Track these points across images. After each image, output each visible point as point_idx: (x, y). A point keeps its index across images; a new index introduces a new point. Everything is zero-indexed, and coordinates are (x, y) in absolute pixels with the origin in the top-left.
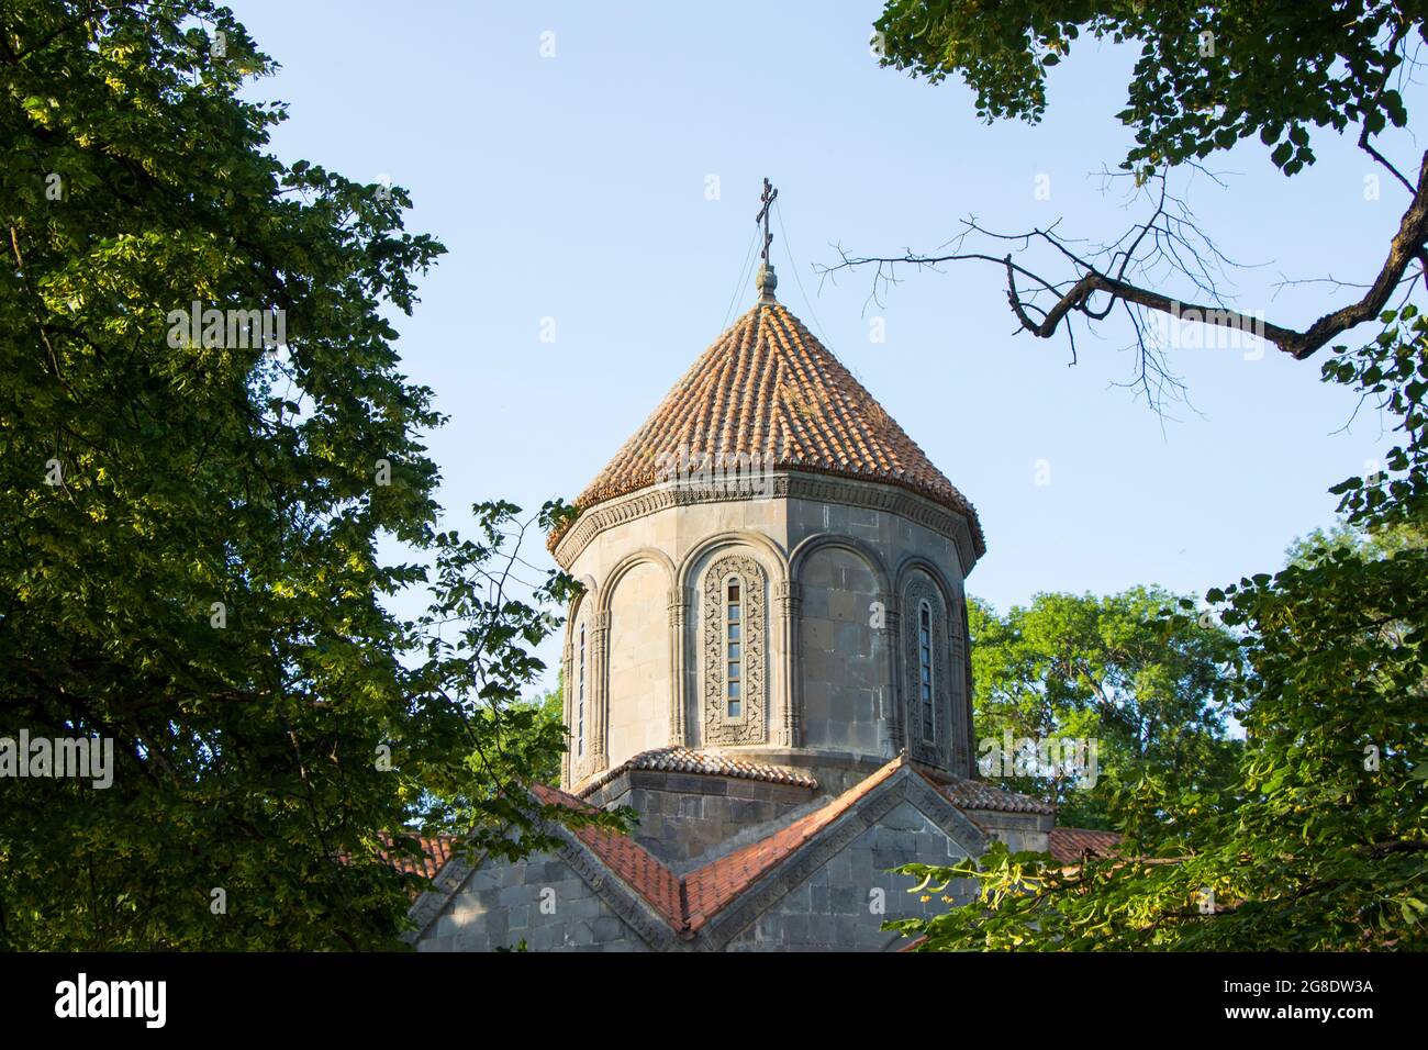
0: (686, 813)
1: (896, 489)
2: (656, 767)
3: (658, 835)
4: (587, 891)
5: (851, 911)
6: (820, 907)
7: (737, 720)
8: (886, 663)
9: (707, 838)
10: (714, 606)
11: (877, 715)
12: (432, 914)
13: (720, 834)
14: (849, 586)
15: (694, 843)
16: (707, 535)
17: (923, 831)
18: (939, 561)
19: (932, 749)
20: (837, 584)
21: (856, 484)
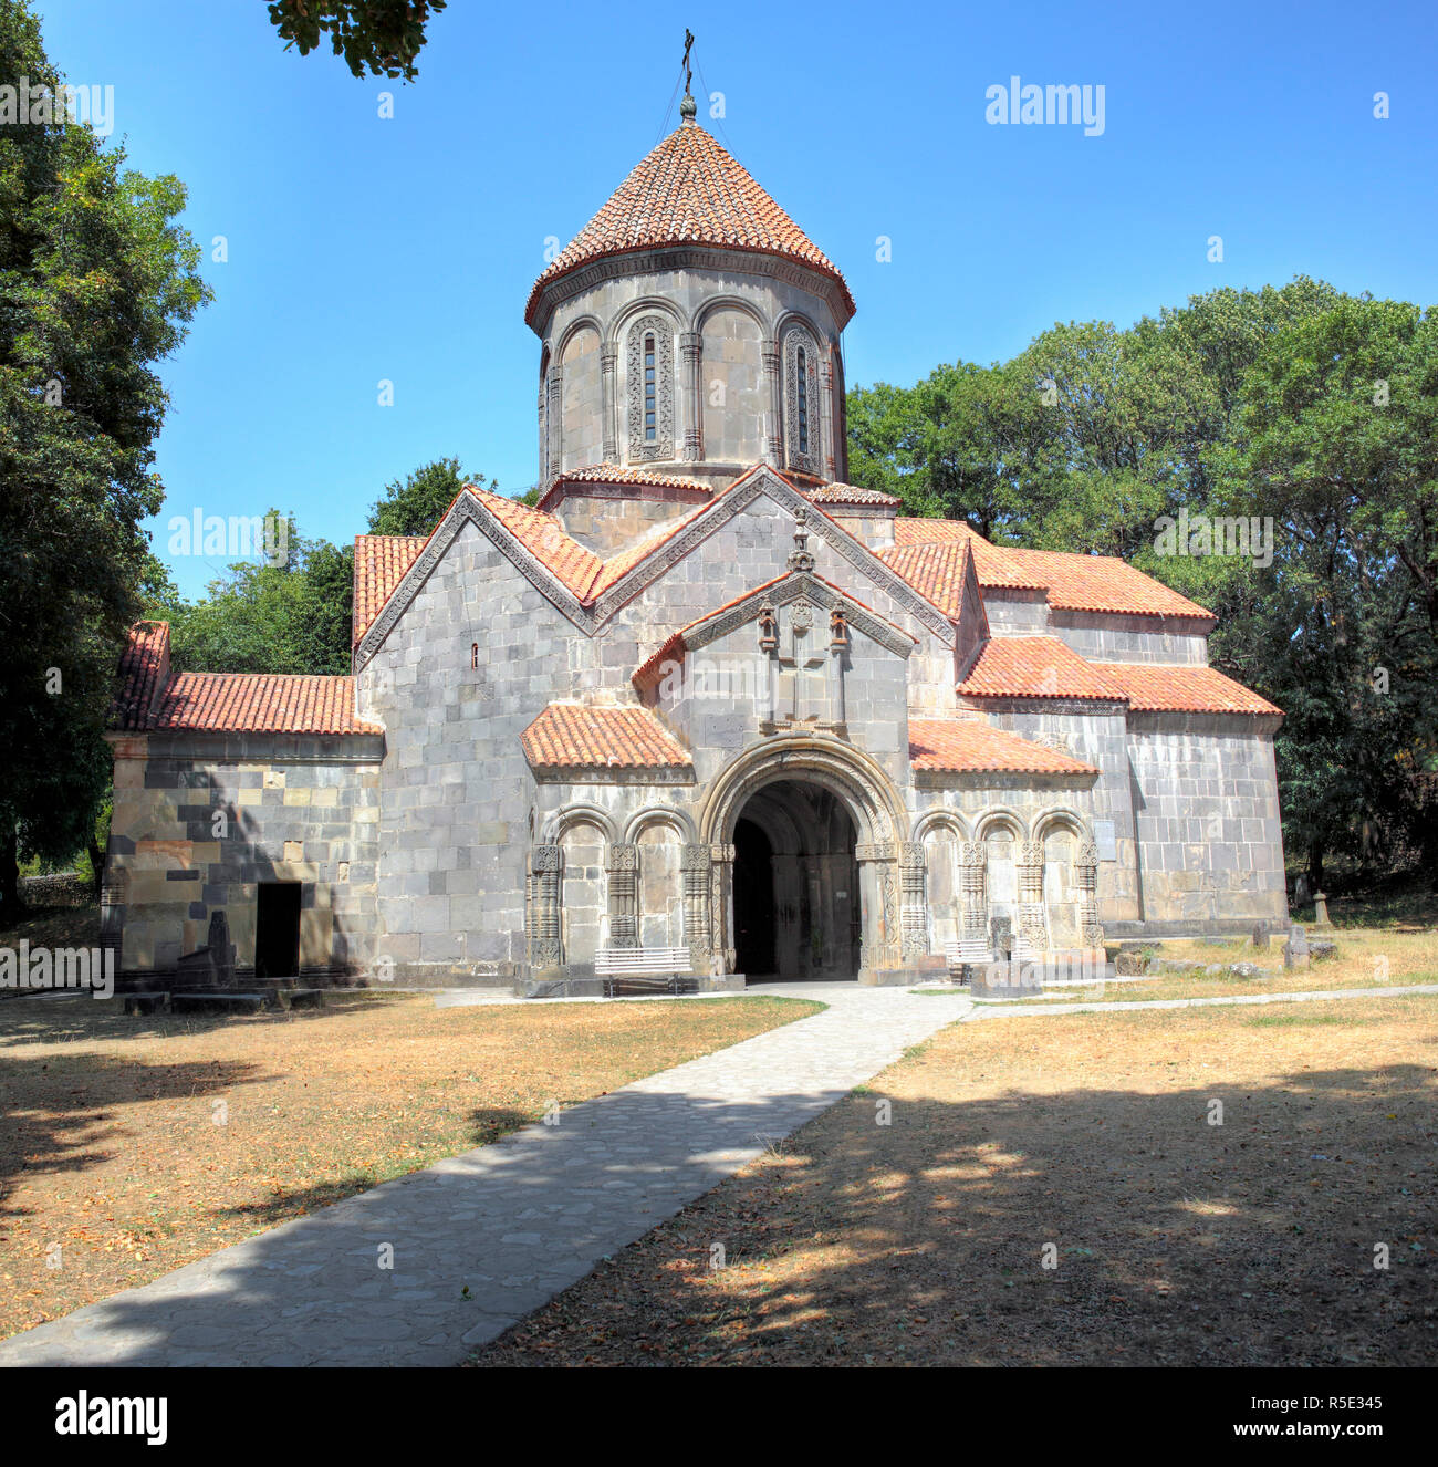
0: (609, 514)
1: (775, 259)
2: (584, 478)
3: (586, 531)
4: (518, 573)
5: (719, 580)
6: (694, 578)
7: (654, 443)
8: (768, 394)
9: (625, 532)
10: (635, 356)
11: (761, 435)
12: (411, 594)
13: (636, 528)
14: (739, 336)
15: (616, 535)
16: (629, 300)
17: (778, 517)
18: (813, 315)
19: (807, 460)
20: (730, 334)
21: (743, 255)
